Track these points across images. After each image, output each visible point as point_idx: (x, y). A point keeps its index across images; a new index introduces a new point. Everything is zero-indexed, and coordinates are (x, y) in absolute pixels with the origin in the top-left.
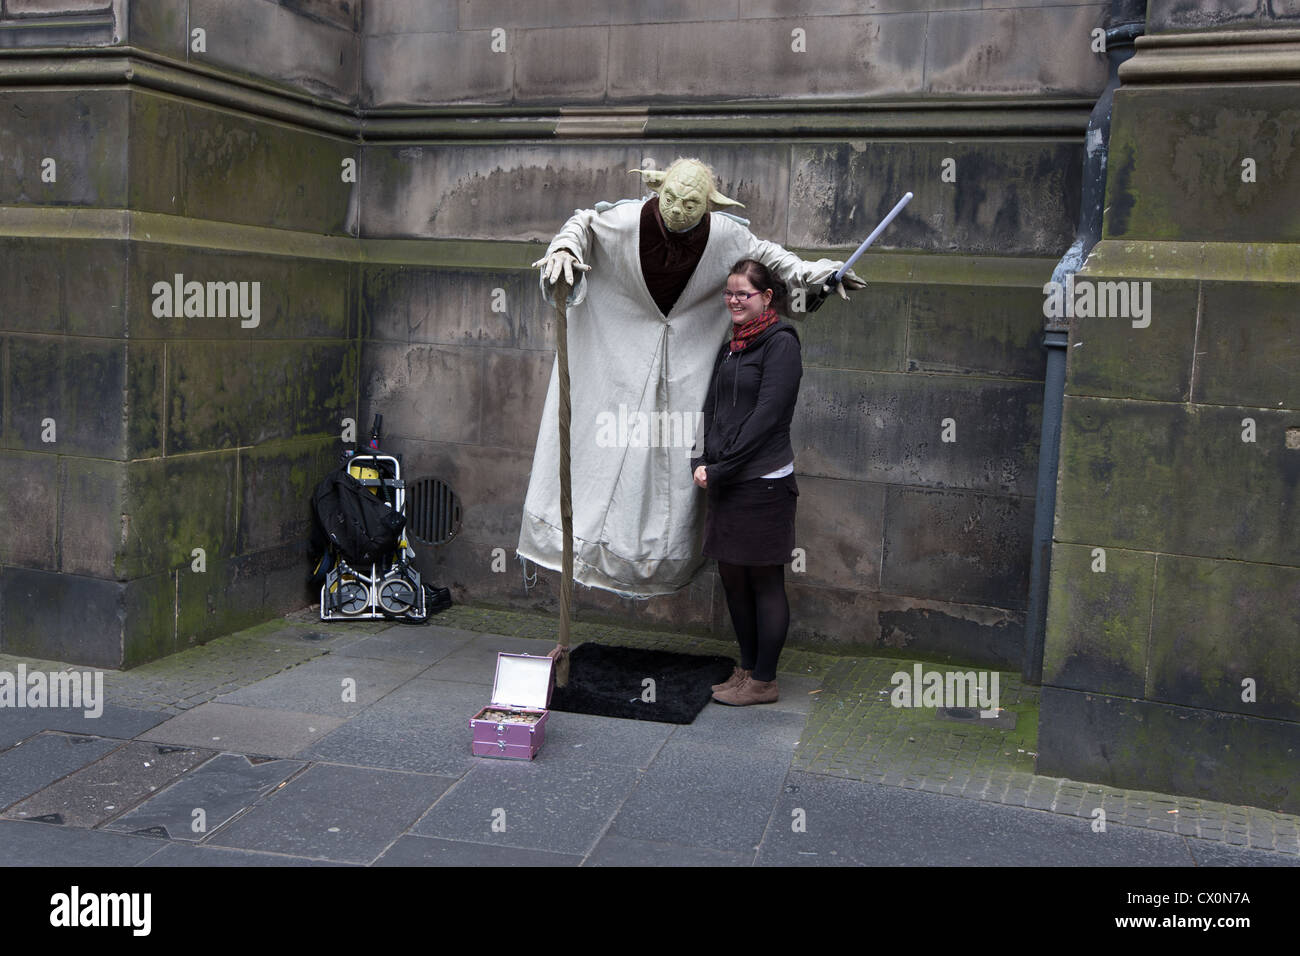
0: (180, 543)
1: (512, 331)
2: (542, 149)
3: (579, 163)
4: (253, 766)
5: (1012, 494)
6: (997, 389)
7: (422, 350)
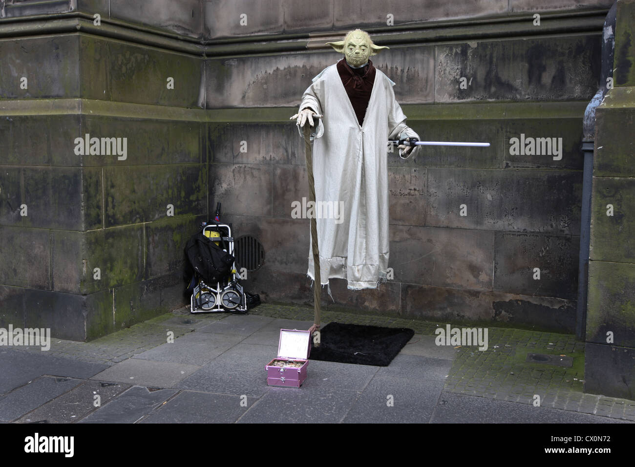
0: (114, 274)
1: (288, 156)
2: (300, 56)
3: (320, 63)
4: (150, 393)
5: (566, 234)
6: (555, 176)
7: (240, 167)
